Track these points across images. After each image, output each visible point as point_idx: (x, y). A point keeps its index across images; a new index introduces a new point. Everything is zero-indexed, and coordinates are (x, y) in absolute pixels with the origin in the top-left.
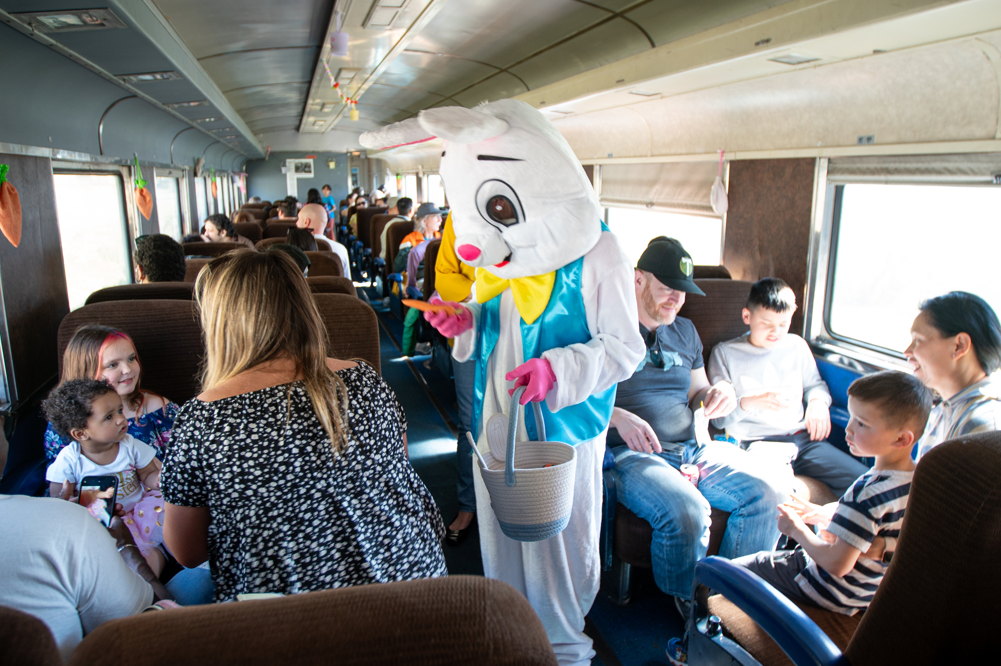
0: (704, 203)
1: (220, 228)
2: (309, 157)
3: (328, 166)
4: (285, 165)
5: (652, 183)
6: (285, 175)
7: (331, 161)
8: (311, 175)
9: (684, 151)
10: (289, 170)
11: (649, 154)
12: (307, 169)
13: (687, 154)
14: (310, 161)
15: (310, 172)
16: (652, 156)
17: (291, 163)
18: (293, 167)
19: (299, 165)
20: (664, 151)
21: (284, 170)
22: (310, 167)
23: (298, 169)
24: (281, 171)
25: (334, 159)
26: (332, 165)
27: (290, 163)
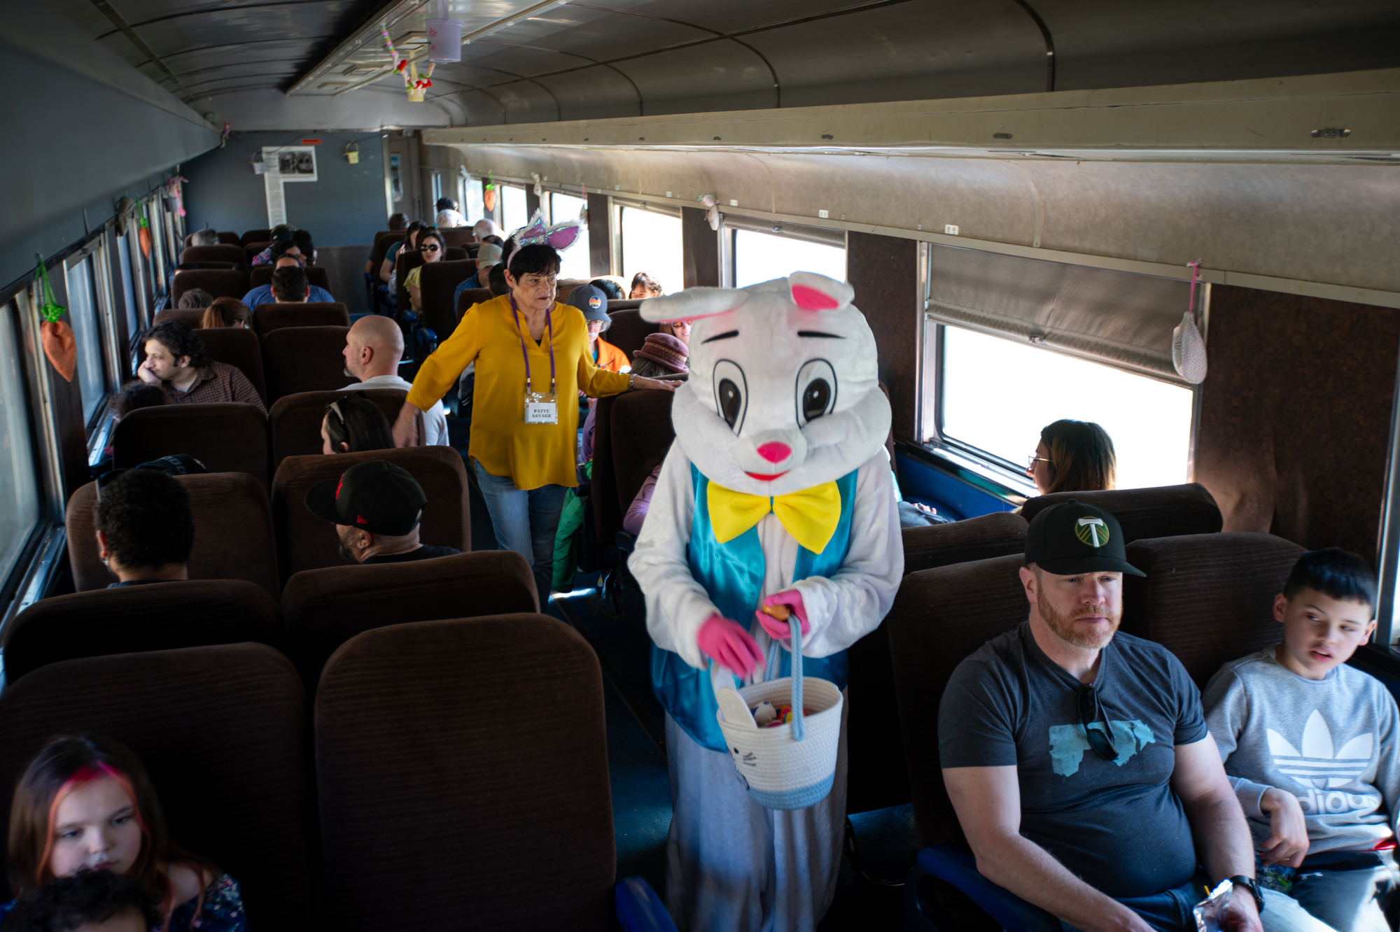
0: (1154, 352)
1: (177, 352)
2: (307, 143)
3: (347, 159)
4: (260, 160)
5: (1044, 296)
6: (262, 177)
7: (351, 151)
8: (313, 178)
9: (1113, 250)
10: (268, 168)
11: (1037, 241)
12: (303, 166)
13: (1120, 257)
14: (311, 149)
15: (311, 171)
16: (1043, 247)
17: (273, 153)
18: (276, 162)
19: (288, 157)
20: (1069, 242)
21: (258, 167)
22: (309, 161)
23: (285, 166)
24: (252, 169)
25: (357, 146)
26: (354, 157)
27: (269, 153)
